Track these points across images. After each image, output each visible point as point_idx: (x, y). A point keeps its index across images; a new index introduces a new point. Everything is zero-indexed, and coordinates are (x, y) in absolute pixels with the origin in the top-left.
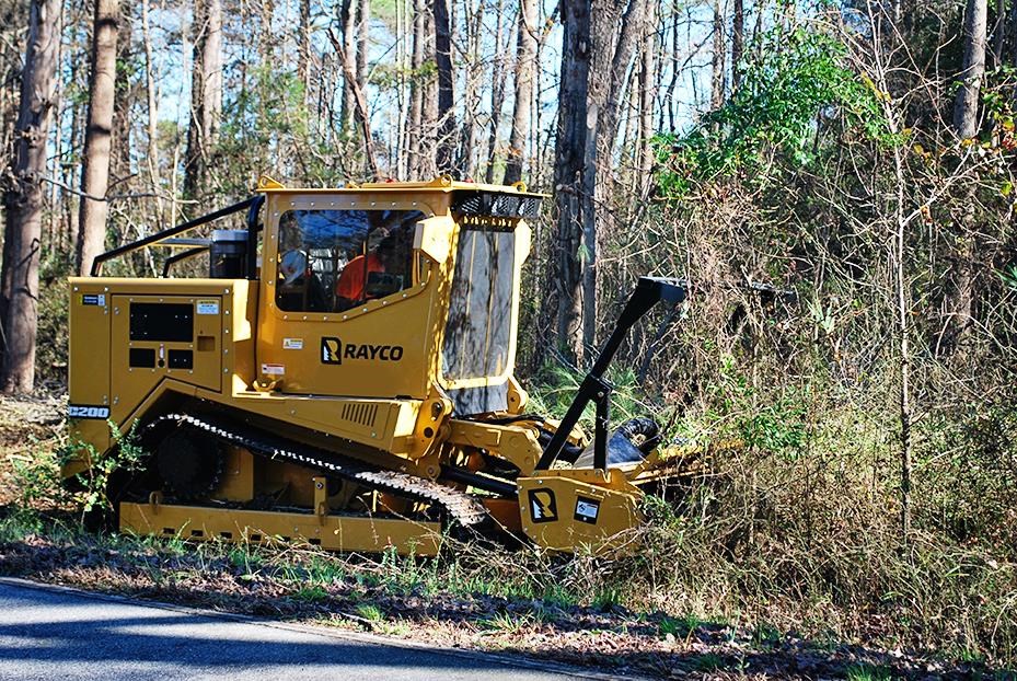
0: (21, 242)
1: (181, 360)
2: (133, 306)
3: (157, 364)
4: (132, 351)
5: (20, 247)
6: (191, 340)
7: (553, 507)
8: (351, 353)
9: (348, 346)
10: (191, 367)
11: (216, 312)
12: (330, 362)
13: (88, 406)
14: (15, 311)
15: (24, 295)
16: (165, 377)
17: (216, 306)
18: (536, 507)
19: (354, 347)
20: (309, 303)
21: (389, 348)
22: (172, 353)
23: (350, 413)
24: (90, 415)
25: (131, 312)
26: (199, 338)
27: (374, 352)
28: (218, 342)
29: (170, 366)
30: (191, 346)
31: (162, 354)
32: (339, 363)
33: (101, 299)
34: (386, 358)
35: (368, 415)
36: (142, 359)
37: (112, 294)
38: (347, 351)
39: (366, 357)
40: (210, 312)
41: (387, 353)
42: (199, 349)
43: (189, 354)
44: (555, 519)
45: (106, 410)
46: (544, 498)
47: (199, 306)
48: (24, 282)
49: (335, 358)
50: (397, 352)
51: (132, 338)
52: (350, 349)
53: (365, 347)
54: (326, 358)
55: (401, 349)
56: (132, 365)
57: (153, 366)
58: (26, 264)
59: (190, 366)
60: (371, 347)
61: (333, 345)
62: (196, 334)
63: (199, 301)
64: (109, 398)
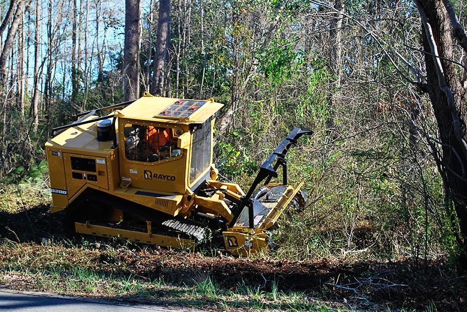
1: (93, 178)
3: (83, 178)
4: (73, 173)
8: (156, 177)
9: (155, 174)
10: (96, 181)
12: (148, 179)
13: (59, 190)
17: (104, 161)
19: (157, 175)
21: (170, 176)
22: (88, 176)
23: (158, 202)
24: (60, 193)
25: (71, 160)
26: (99, 171)
27: (164, 177)
28: (106, 173)
29: (88, 180)
30: (96, 174)
31: (85, 175)
32: (152, 179)
33: (59, 154)
34: (169, 180)
35: (165, 203)
36: (77, 176)
37: (63, 153)
38: (154, 176)
39: (162, 178)
40: (102, 163)
41: (169, 178)
42: (99, 175)
45: (66, 192)
46: (233, 239)
47: (97, 160)
49: (150, 178)
50: (173, 178)
51: (73, 168)
52: (155, 176)
53: (161, 175)
54: (146, 177)
56: (73, 178)
60: (163, 176)
61: (149, 173)
62: (97, 170)
63: (97, 158)
64: (66, 188)
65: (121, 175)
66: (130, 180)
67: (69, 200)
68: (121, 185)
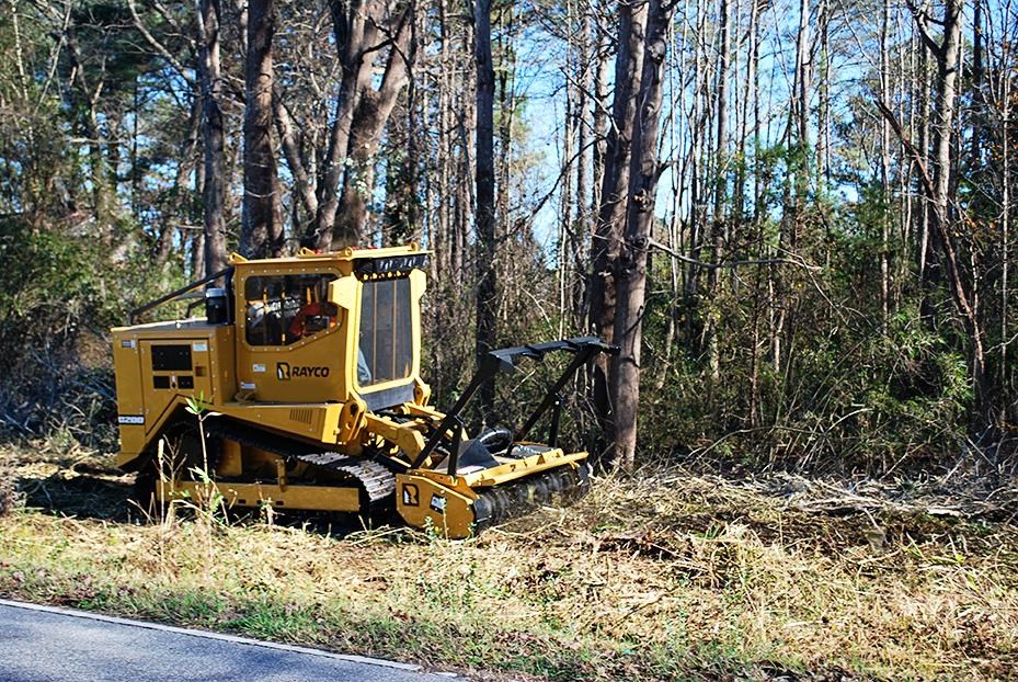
0: (628, 310)
1: (186, 383)
2: (154, 348)
3: (171, 386)
4: (156, 378)
5: (627, 316)
6: (191, 369)
7: (417, 497)
8: (296, 373)
9: (294, 368)
10: (192, 388)
11: (206, 349)
12: (283, 379)
13: (132, 416)
14: (621, 381)
15: (630, 365)
16: (177, 395)
17: (205, 345)
18: (406, 496)
19: (298, 369)
20: (268, 339)
21: (320, 368)
22: (180, 379)
23: (294, 415)
24: (133, 422)
25: (153, 351)
26: (196, 368)
27: (310, 371)
28: (208, 370)
29: (179, 388)
30: (192, 373)
31: (174, 379)
32: (289, 379)
33: (133, 344)
34: (318, 376)
35: (306, 417)
37: (140, 341)
38: (294, 372)
39: (306, 376)
40: (202, 350)
41: (319, 372)
43: (191, 378)
44: (417, 505)
45: (142, 419)
46: (412, 490)
47: (194, 346)
48: (630, 352)
49: (285, 376)
50: (325, 372)
51: (155, 369)
52: (296, 370)
53: (304, 369)
54: (279, 377)
55: (328, 369)
56: (155, 387)
57: (169, 387)
58: (632, 333)
59: (191, 386)
60: (309, 368)
61: (284, 367)
62: (194, 365)
63: (194, 342)
64: (144, 410)
65: (239, 379)
66: (253, 386)
67: (147, 434)
68: (236, 397)
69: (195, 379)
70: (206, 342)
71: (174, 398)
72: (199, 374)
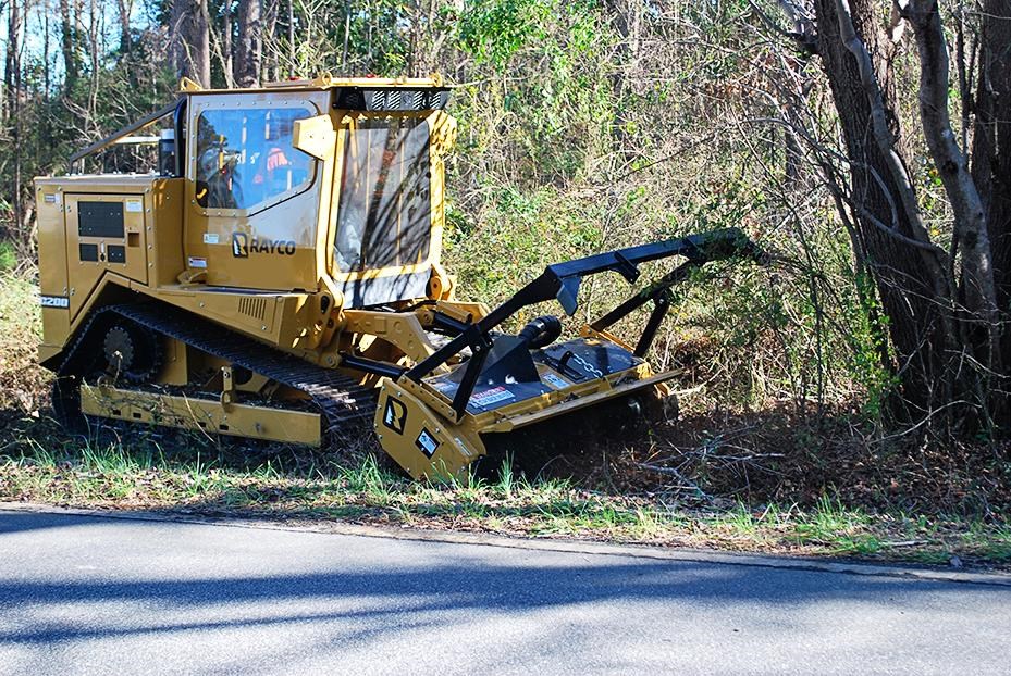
1: (116, 255)
2: (80, 204)
3: (99, 258)
4: (81, 246)
6: (123, 236)
7: (402, 421)
8: (257, 247)
9: (254, 241)
10: (124, 262)
11: (141, 210)
12: (240, 256)
13: (54, 297)
16: (106, 271)
17: (140, 204)
18: (390, 414)
19: (258, 242)
21: (286, 242)
22: (110, 248)
23: (245, 307)
24: (55, 304)
25: (79, 210)
26: (130, 234)
27: (274, 246)
28: (142, 238)
29: (109, 260)
30: (123, 242)
31: (103, 250)
32: (247, 256)
33: (57, 198)
35: (259, 309)
36: (88, 253)
37: (65, 193)
38: (252, 246)
39: (266, 252)
40: (136, 210)
41: (284, 248)
42: (130, 245)
43: (122, 249)
44: (402, 431)
45: (66, 301)
46: (399, 410)
47: (128, 203)
49: (243, 253)
51: (81, 234)
52: (255, 244)
54: (237, 253)
55: (295, 244)
56: (82, 259)
57: (97, 260)
59: (123, 260)
60: (273, 242)
61: (241, 240)
62: (127, 230)
63: (128, 198)
64: (68, 289)
65: (187, 254)
66: (203, 263)
67: (72, 322)
68: (180, 278)
69: (128, 249)
70: (140, 198)
71: (103, 275)
72: (131, 244)
